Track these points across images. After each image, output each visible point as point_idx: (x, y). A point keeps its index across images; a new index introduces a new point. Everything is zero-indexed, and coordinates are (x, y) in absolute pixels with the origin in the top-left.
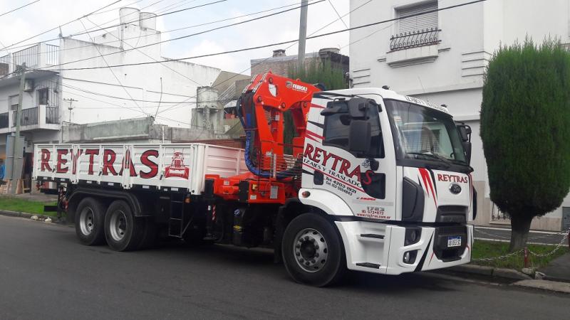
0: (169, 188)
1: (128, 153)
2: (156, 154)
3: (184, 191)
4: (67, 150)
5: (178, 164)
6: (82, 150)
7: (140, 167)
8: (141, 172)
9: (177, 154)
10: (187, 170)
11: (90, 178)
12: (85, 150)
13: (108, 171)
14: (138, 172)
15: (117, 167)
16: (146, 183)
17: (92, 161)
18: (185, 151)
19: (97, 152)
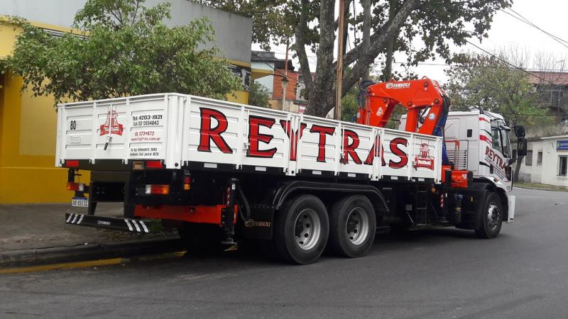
0: (417, 179)
1: (378, 138)
2: (404, 142)
3: (429, 181)
4: (274, 120)
5: (424, 155)
6: (305, 125)
7: (390, 156)
8: (390, 161)
9: (423, 145)
10: (432, 161)
11: (318, 167)
12: (310, 126)
13: (350, 158)
14: (387, 162)
15: (363, 154)
16: (395, 173)
17: (322, 143)
18: (431, 143)
19: (331, 131)
